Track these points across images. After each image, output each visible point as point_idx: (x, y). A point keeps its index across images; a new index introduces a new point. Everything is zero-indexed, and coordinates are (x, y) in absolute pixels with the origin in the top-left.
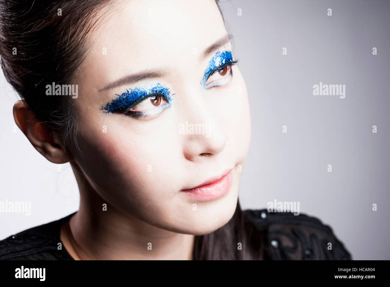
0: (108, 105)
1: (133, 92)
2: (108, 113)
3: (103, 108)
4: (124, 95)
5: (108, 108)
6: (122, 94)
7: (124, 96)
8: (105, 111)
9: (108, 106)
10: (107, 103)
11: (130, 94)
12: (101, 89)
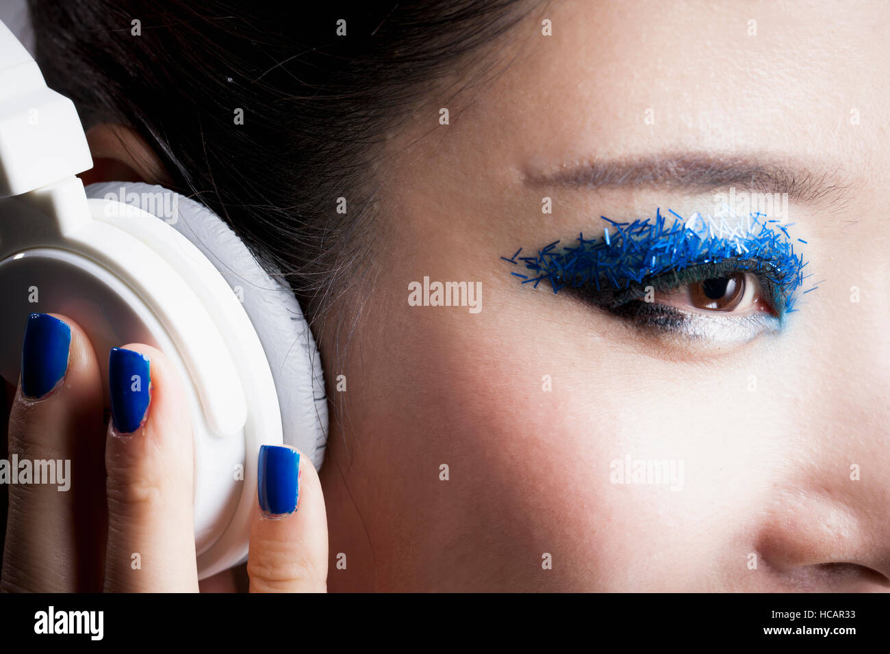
0: (548, 250)
1: (680, 228)
2: (534, 283)
3: (521, 255)
4: (638, 230)
5: (542, 265)
6: (631, 222)
7: (638, 234)
8: (522, 273)
9: (547, 258)
10: (548, 242)
11: (664, 234)
12: (544, 177)
